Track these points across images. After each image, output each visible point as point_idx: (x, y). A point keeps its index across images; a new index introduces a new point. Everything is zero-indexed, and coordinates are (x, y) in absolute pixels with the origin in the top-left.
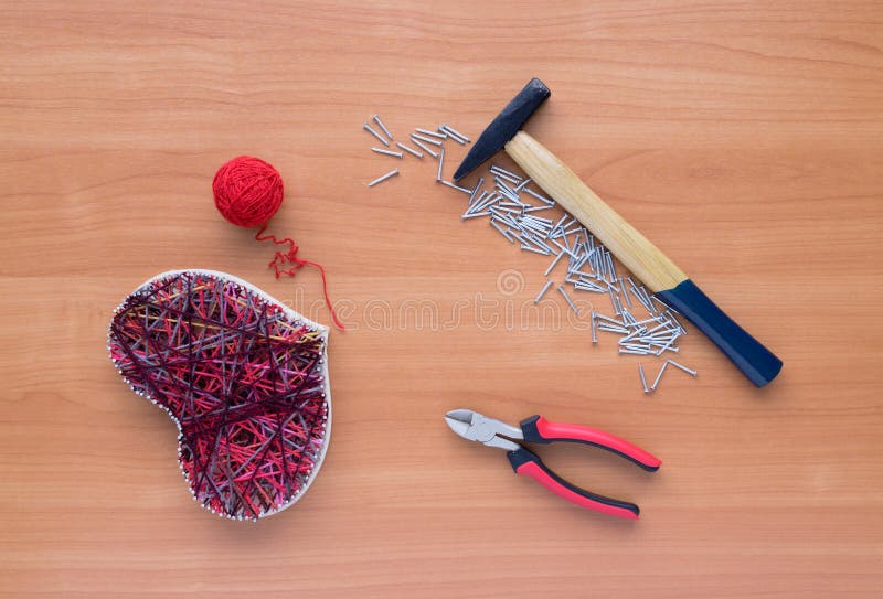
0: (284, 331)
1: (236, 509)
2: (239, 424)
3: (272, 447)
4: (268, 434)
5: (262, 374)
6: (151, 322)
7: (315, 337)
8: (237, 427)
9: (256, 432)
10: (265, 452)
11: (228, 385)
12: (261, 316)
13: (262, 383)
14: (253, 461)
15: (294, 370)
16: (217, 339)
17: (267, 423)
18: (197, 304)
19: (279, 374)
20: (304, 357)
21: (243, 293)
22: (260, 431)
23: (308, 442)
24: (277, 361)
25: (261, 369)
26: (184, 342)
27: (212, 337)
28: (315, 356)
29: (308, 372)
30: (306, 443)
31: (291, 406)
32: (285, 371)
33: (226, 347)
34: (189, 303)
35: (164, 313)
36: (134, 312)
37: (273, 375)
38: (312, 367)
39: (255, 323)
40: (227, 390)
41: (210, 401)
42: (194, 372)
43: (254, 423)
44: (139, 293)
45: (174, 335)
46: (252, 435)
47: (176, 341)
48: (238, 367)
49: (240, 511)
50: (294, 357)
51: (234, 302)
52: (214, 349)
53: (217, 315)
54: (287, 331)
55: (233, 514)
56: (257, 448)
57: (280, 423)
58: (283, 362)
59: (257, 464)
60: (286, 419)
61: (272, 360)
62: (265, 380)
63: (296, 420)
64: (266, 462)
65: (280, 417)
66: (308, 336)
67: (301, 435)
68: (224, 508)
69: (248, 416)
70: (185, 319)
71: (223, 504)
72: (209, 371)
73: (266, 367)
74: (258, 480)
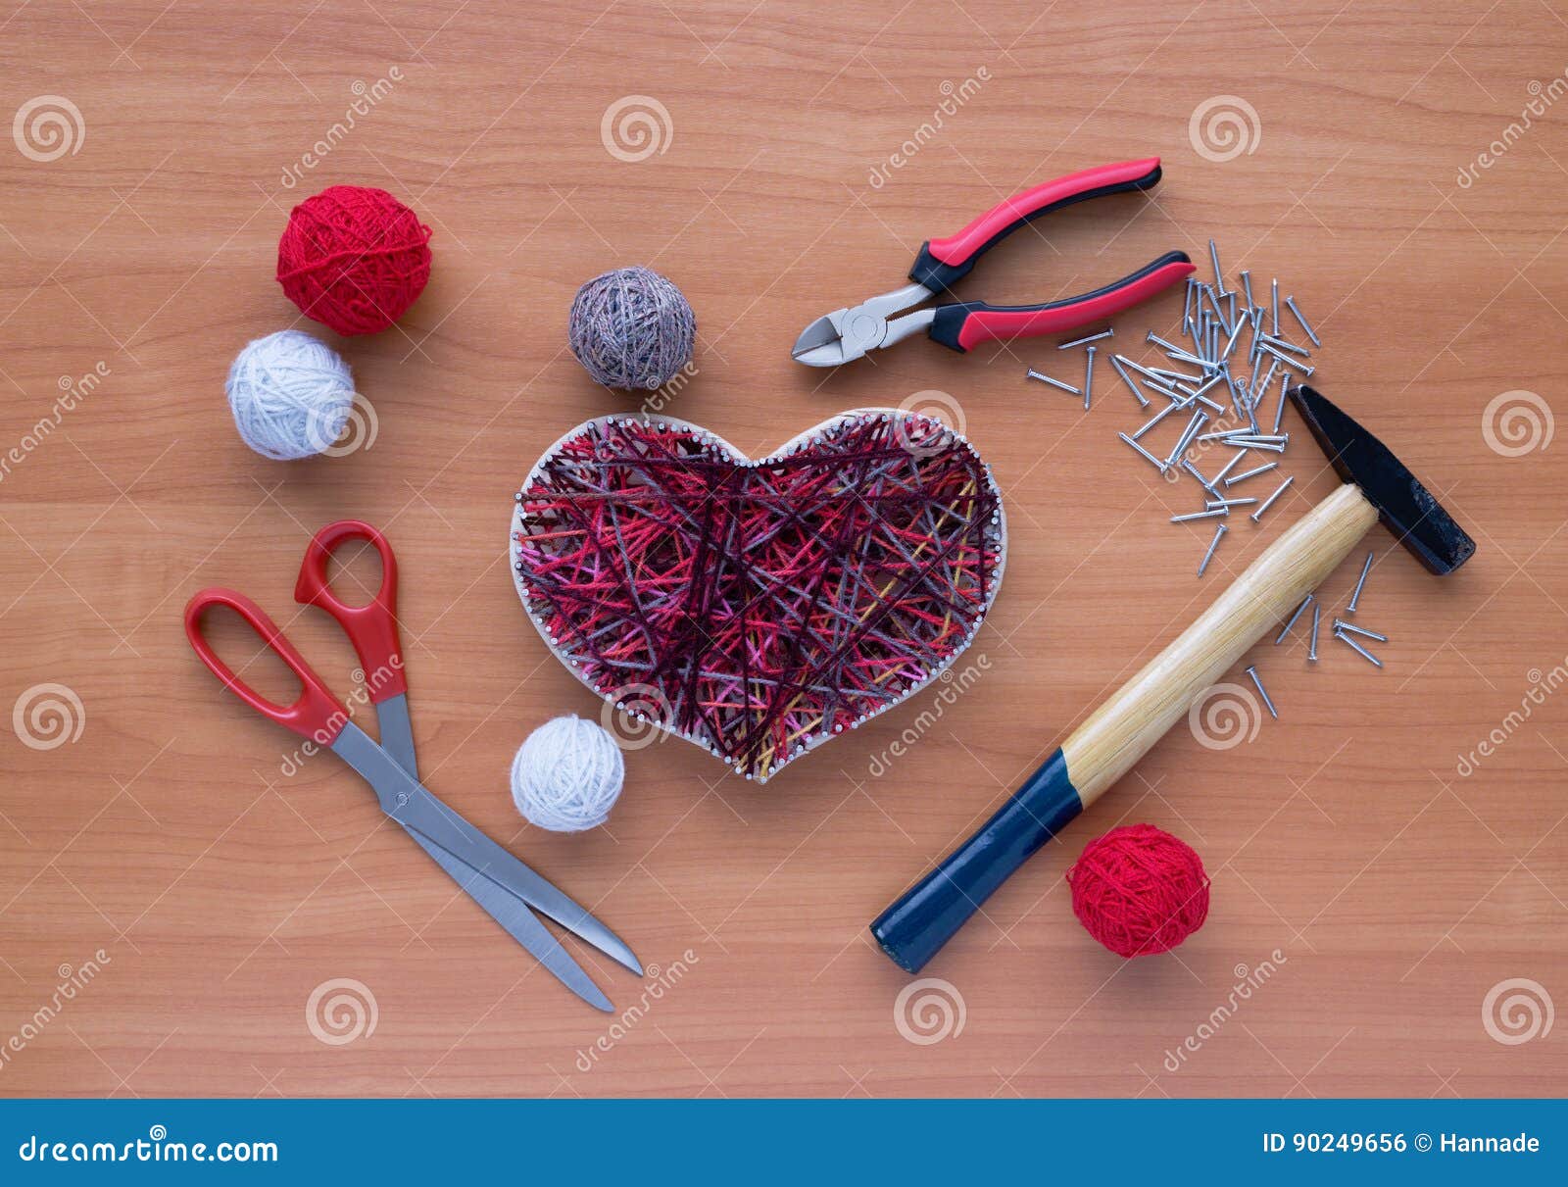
0: (799, 721)
1: (555, 474)
2: (689, 561)
3: (623, 593)
4: (646, 598)
5: (751, 644)
7: (761, 763)
8: (686, 555)
9: (658, 581)
10: (618, 575)
11: (761, 579)
12: (844, 697)
13: (735, 636)
14: (617, 548)
15: (727, 699)
16: (847, 602)
17: (665, 605)
19: (733, 671)
20: (738, 726)
21: (897, 686)
22: (663, 587)
23: (596, 655)
24: (756, 681)
25: (757, 646)
26: (873, 547)
28: (728, 745)
29: (708, 720)
30: (594, 648)
31: (671, 663)
32: (733, 682)
33: (825, 612)
34: (932, 594)
35: (938, 540)
36: (968, 497)
37: (737, 661)
38: (714, 732)
39: (838, 681)
40: (757, 573)
41: (755, 534)
42: (815, 538)
43: (677, 586)
44: (994, 521)
45: (894, 540)
46: (660, 571)
47: (882, 536)
48: (782, 613)
49: (547, 479)
50: (748, 712)
51: (892, 665)
52: (834, 590)
53: (887, 628)
54: (795, 725)
55: (549, 465)
56: (633, 567)
57: (652, 628)
58: (750, 688)
59: (608, 552)
60: (655, 641)
61: (761, 674)
62: (735, 643)
63: (642, 656)
64: (602, 568)
65: (662, 633)
66: (767, 754)
67: (613, 649)
68: (567, 456)
69: (694, 582)
70: (910, 571)
71: (576, 459)
72: (803, 561)
73: (756, 655)
74: (581, 538)
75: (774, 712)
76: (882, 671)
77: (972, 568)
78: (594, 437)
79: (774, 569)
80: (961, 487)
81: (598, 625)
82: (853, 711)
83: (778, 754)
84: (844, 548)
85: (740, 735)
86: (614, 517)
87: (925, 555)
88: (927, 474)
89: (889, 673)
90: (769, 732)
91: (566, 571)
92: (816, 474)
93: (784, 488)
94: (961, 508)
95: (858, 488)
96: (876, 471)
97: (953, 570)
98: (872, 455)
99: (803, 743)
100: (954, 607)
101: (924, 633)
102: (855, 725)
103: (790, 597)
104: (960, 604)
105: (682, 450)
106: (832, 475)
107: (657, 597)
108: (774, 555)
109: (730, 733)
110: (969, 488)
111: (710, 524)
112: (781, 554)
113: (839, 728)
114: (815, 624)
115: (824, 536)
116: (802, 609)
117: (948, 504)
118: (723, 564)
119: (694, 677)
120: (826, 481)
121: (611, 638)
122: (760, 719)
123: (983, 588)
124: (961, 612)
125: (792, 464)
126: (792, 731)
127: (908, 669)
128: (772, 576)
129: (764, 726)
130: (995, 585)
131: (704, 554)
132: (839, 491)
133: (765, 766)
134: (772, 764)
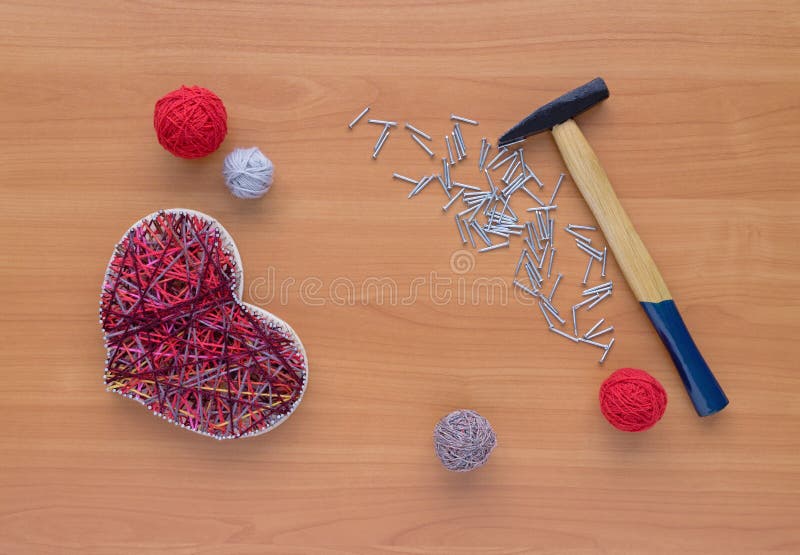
0: (142, 388)
1: (181, 221)
2: (180, 300)
3: (148, 280)
4: (153, 292)
5: (162, 347)
6: (266, 391)
7: (114, 384)
8: (182, 297)
9: (163, 292)
10: (155, 273)
11: (192, 335)
12: (164, 401)
13: (161, 339)
14: (166, 266)
15: (132, 353)
16: (205, 377)
17: (154, 303)
18: (225, 409)
19: (146, 348)
20: (124, 364)
21: (184, 420)
22: (162, 296)
23: (116, 285)
24: (147, 361)
25: (162, 351)
26: (235, 373)
27: (208, 379)
28: (114, 365)
29: (118, 350)
30: (118, 283)
31: (132, 320)
32: (141, 350)
33: (195, 370)
34: (231, 411)
35: (255, 398)
36: (281, 399)
37: (151, 346)
38: (115, 356)
39: (170, 394)
40: (193, 331)
41: (209, 320)
42: (223, 346)
43: (166, 302)
44: (279, 417)
45: (244, 379)
46: (168, 291)
47: (242, 374)
48: (183, 353)
49: (177, 218)
50: (134, 365)
51: (191, 413)
52: (207, 368)
53: (205, 401)
54: (140, 389)
55: (182, 216)
56: (163, 278)
57: (142, 302)
58: (142, 359)
59: (162, 264)
60: (137, 307)
61: (152, 361)
62: (159, 341)
63: (128, 306)
64: (154, 265)
65: (144, 308)
66: (119, 384)
67: (124, 292)
68: (191, 222)
69: (172, 308)
70: (235, 395)
71: (193, 226)
72: (210, 348)
73: (158, 353)
74: (161, 248)
75: (140, 376)
76: (186, 410)
77: (253, 420)
78: (206, 227)
79: (199, 338)
80: (285, 393)
81: (129, 280)
82: (162, 409)
83: (123, 389)
84: (227, 361)
85: (122, 368)
86: (178, 257)
87: (246, 397)
88: (281, 376)
89: (187, 413)
90: (130, 379)
91: (144, 251)
92: (250, 330)
93: (236, 320)
94: (275, 400)
95: (256, 351)
96: (267, 354)
97: (248, 412)
98: (273, 348)
99: (134, 396)
100: (232, 423)
101: (213, 417)
102: (155, 413)
103: (192, 351)
104: (235, 424)
105: (225, 267)
106: (255, 337)
107: (156, 296)
108: (205, 333)
109: (119, 364)
110: (287, 398)
111: (201, 299)
112: (207, 337)
113: (150, 407)
114: (187, 369)
115: (227, 351)
116: (190, 359)
117: (273, 392)
118: (188, 315)
119: (133, 333)
120: (250, 336)
121: (127, 288)
122: (133, 372)
123: (247, 431)
124: (232, 427)
125: (249, 317)
126: (136, 388)
127: (194, 420)
128: (195, 338)
129: (130, 376)
130: (252, 434)
131: (186, 305)
132: (250, 344)
133: (115, 387)
134: (117, 389)
